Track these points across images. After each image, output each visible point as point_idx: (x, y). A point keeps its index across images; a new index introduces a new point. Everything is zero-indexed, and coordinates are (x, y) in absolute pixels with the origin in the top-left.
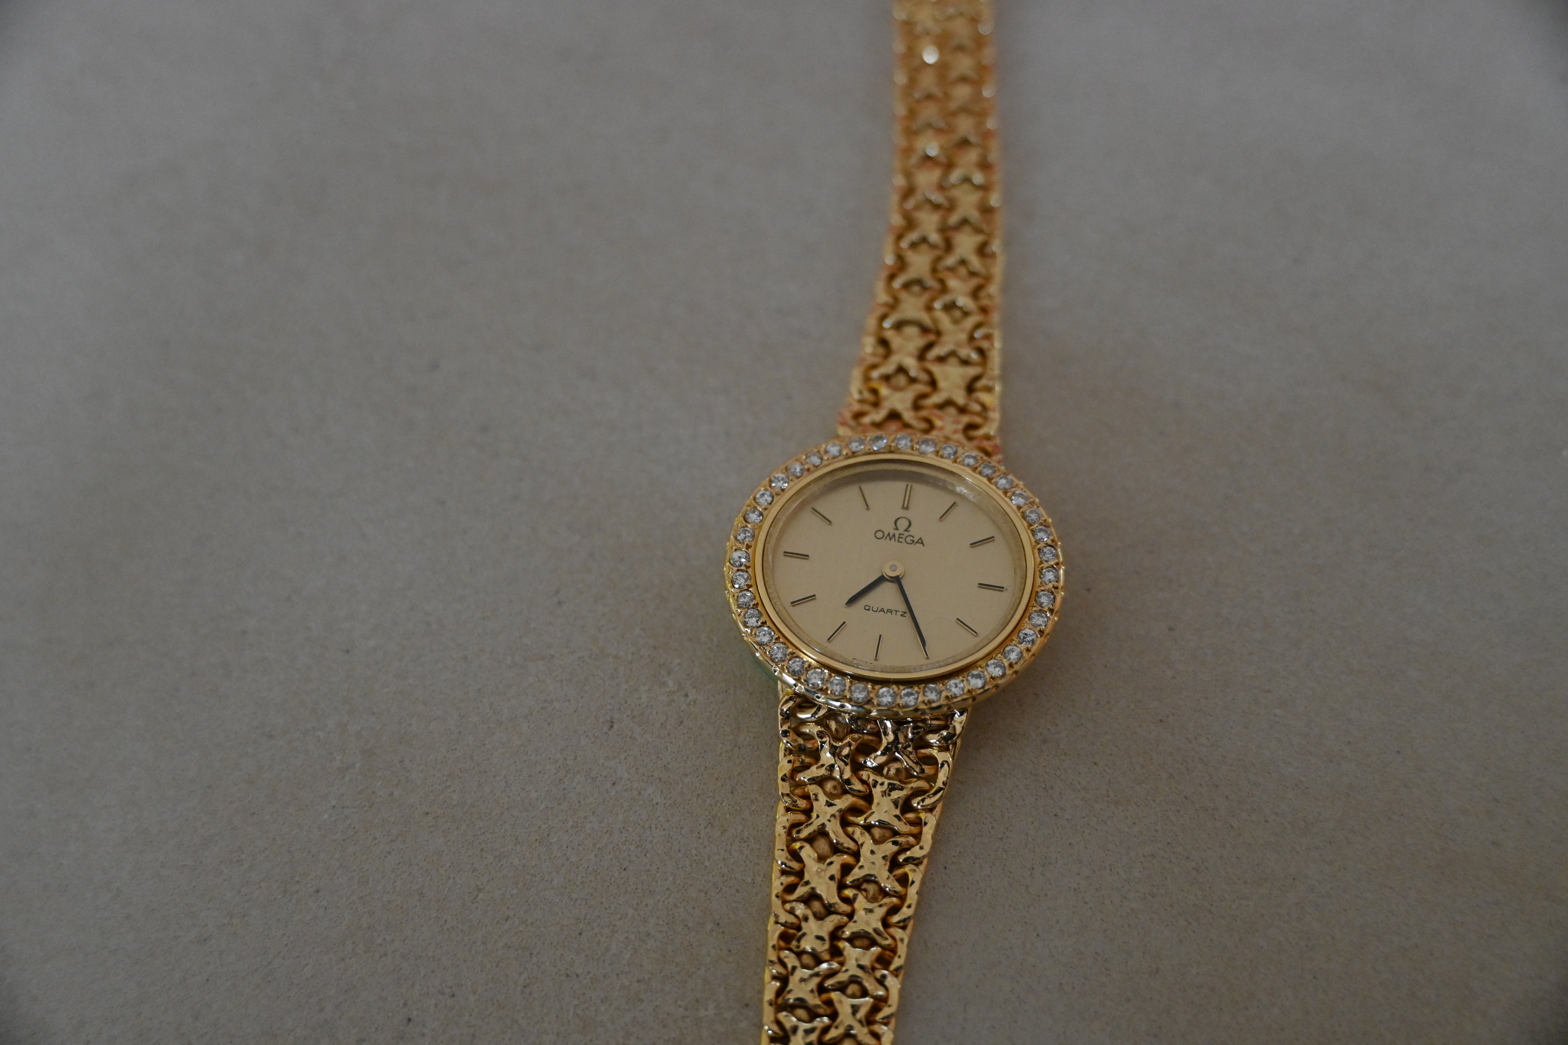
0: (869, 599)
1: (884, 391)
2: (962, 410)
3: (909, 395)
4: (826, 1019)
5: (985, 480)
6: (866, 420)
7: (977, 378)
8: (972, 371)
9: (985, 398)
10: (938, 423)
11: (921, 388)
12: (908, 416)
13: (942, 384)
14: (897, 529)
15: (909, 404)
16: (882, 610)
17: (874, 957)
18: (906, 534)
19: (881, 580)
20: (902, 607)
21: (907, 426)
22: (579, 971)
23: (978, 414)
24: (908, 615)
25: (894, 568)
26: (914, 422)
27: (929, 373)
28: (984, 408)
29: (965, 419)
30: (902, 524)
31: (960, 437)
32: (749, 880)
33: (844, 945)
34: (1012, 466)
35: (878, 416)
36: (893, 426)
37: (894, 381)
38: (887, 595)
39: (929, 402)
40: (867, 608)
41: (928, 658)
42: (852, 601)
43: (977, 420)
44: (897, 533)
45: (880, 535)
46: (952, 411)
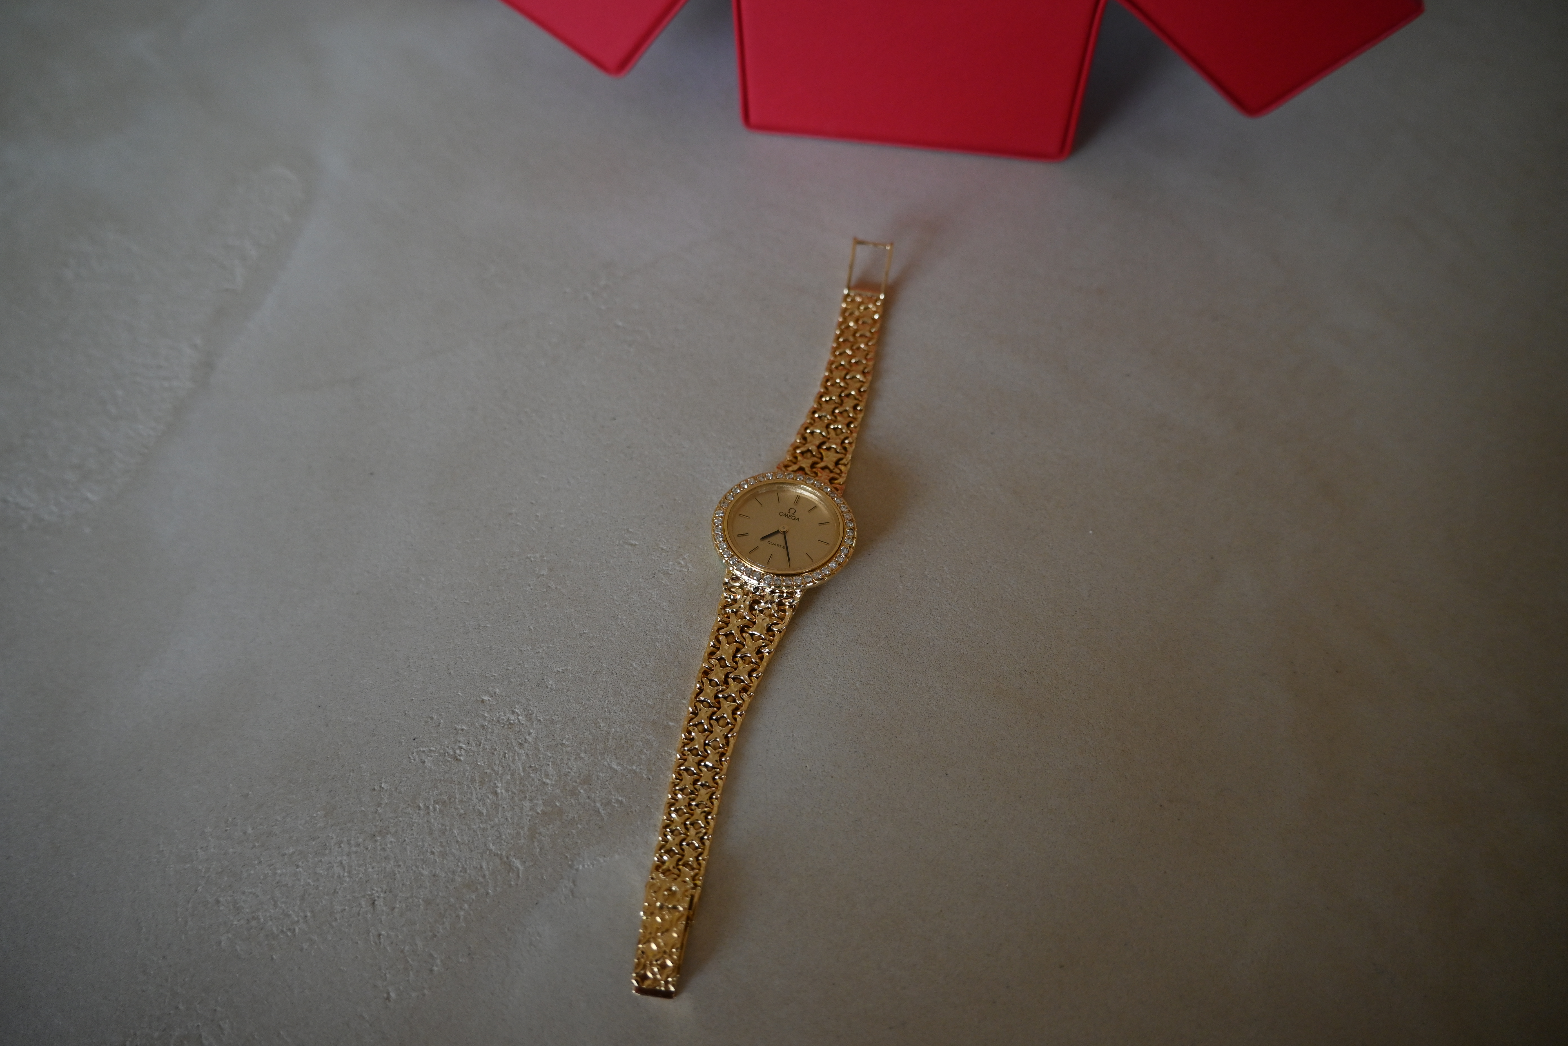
0: (771, 539)
1: (800, 458)
2: (831, 471)
3: (810, 461)
4: (715, 709)
5: (831, 498)
6: (790, 469)
7: (841, 459)
8: (839, 456)
9: (842, 468)
10: (819, 474)
11: (815, 459)
12: (807, 470)
13: (825, 459)
14: (789, 513)
15: (809, 465)
16: (775, 544)
17: (742, 687)
18: (793, 515)
19: (777, 532)
20: (784, 544)
21: (806, 474)
22: (617, 672)
23: (838, 474)
24: (785, 548)
25: (784, 528)
26: (809, 472)
27: (821, 454)
28: (841, 472)
29: (832, 475)
30: (792, 511)
31: (827, 481)
32: (697, 648)
33: (730, 681)
34: (844, 495)
35: (795, 467)
36: (801, 472)
37: (805, 455)
38: (779, 539)
39: (819, 466)
40: (769, 543)
41: (790, 567)
42: (763, 538)
43: (837, 476)
44: (789, 514)
45: (781, 514)
46: (827, 471)
